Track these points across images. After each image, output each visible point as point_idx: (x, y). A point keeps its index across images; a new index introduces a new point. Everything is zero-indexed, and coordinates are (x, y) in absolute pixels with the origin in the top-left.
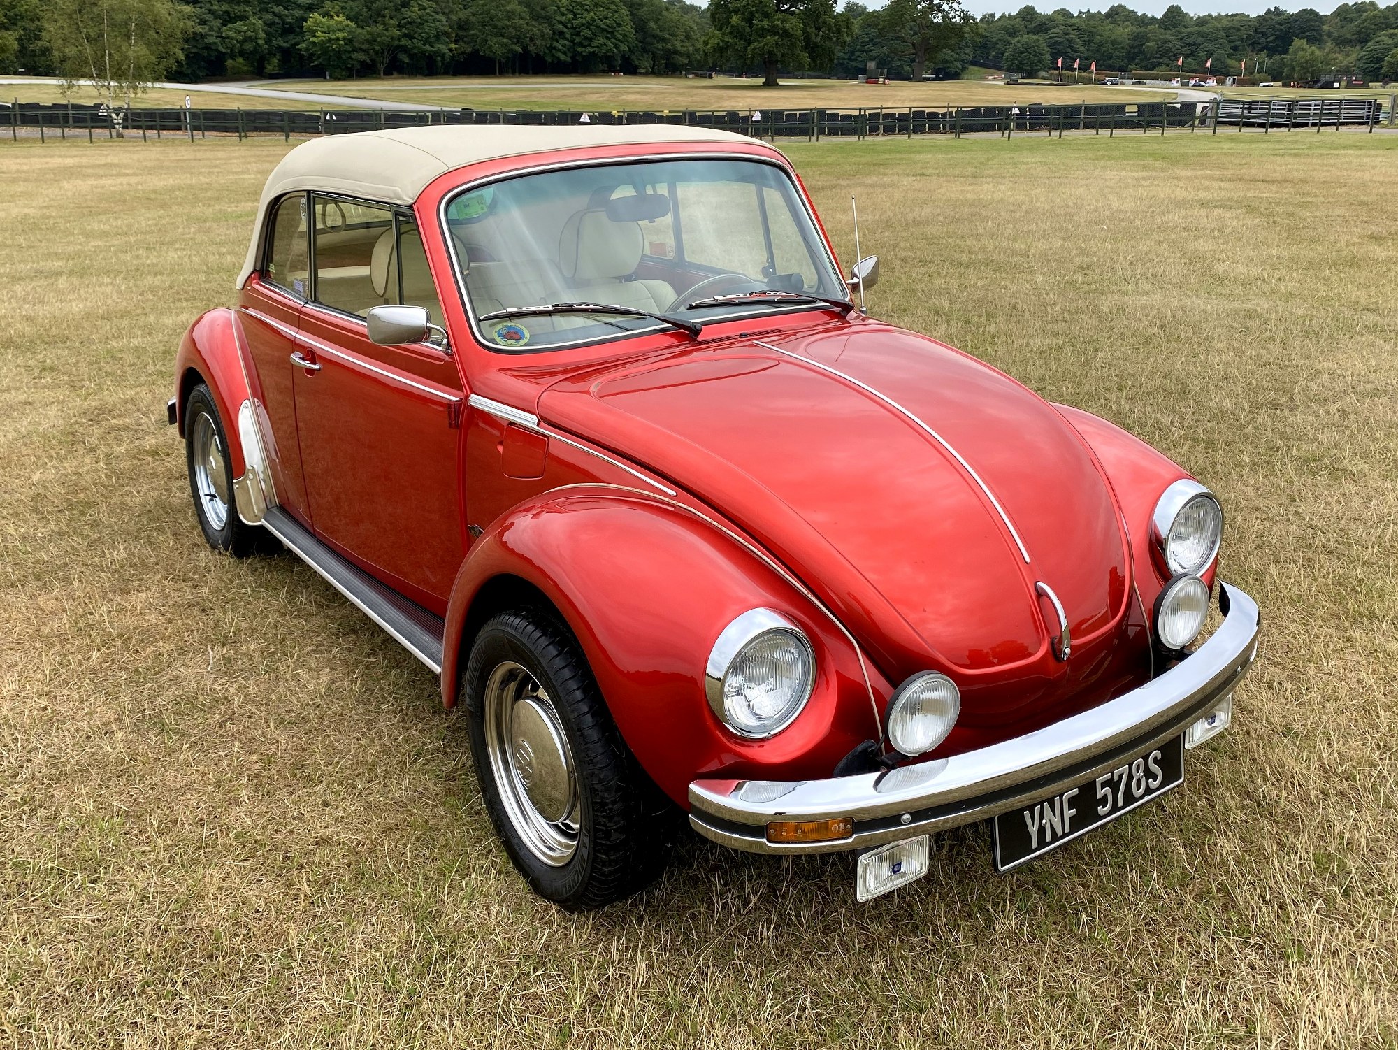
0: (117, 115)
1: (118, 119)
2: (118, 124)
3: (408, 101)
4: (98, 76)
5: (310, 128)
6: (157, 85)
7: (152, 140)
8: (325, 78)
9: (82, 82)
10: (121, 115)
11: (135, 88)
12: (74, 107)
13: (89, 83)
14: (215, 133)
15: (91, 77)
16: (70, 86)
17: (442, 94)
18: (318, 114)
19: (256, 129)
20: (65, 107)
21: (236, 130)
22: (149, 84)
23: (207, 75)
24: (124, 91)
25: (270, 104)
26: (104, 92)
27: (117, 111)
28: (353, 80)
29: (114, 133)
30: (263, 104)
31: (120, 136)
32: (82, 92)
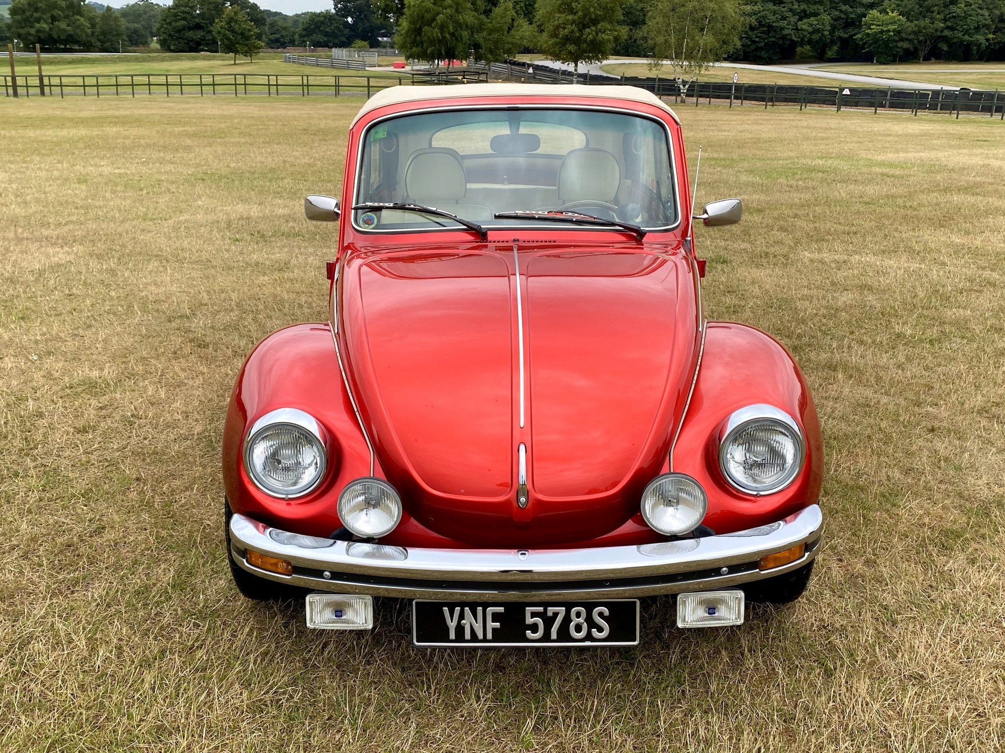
0: (684, 86)
1: (684, 90)
2: (683, 93)
3: (930, 82)
4: (676, 58)
5: (829, 101)
6: (717, 64)
7: (703, 104)
8: (873, 62)
9: (664, 62)
10: (687, 87)
11: (700, 67)
12: (661, 80)
13: (669, 62)
14: (754, 102)
15: (672, 59)
16: (656, 65)
17: (969, 77)
18: (837, 90)
19: (786, 100)
20: (654, 79)
21: (763, 100)
22: (711, 64)
23: (780, 59)
24: (693, 68)
25: (811, 82)
26: (678, 69)
27: (684, 83)
28: (895, 64)
29: (679, 99)
30: (806, 81)
31: (683, 101)
32: (663, 69)
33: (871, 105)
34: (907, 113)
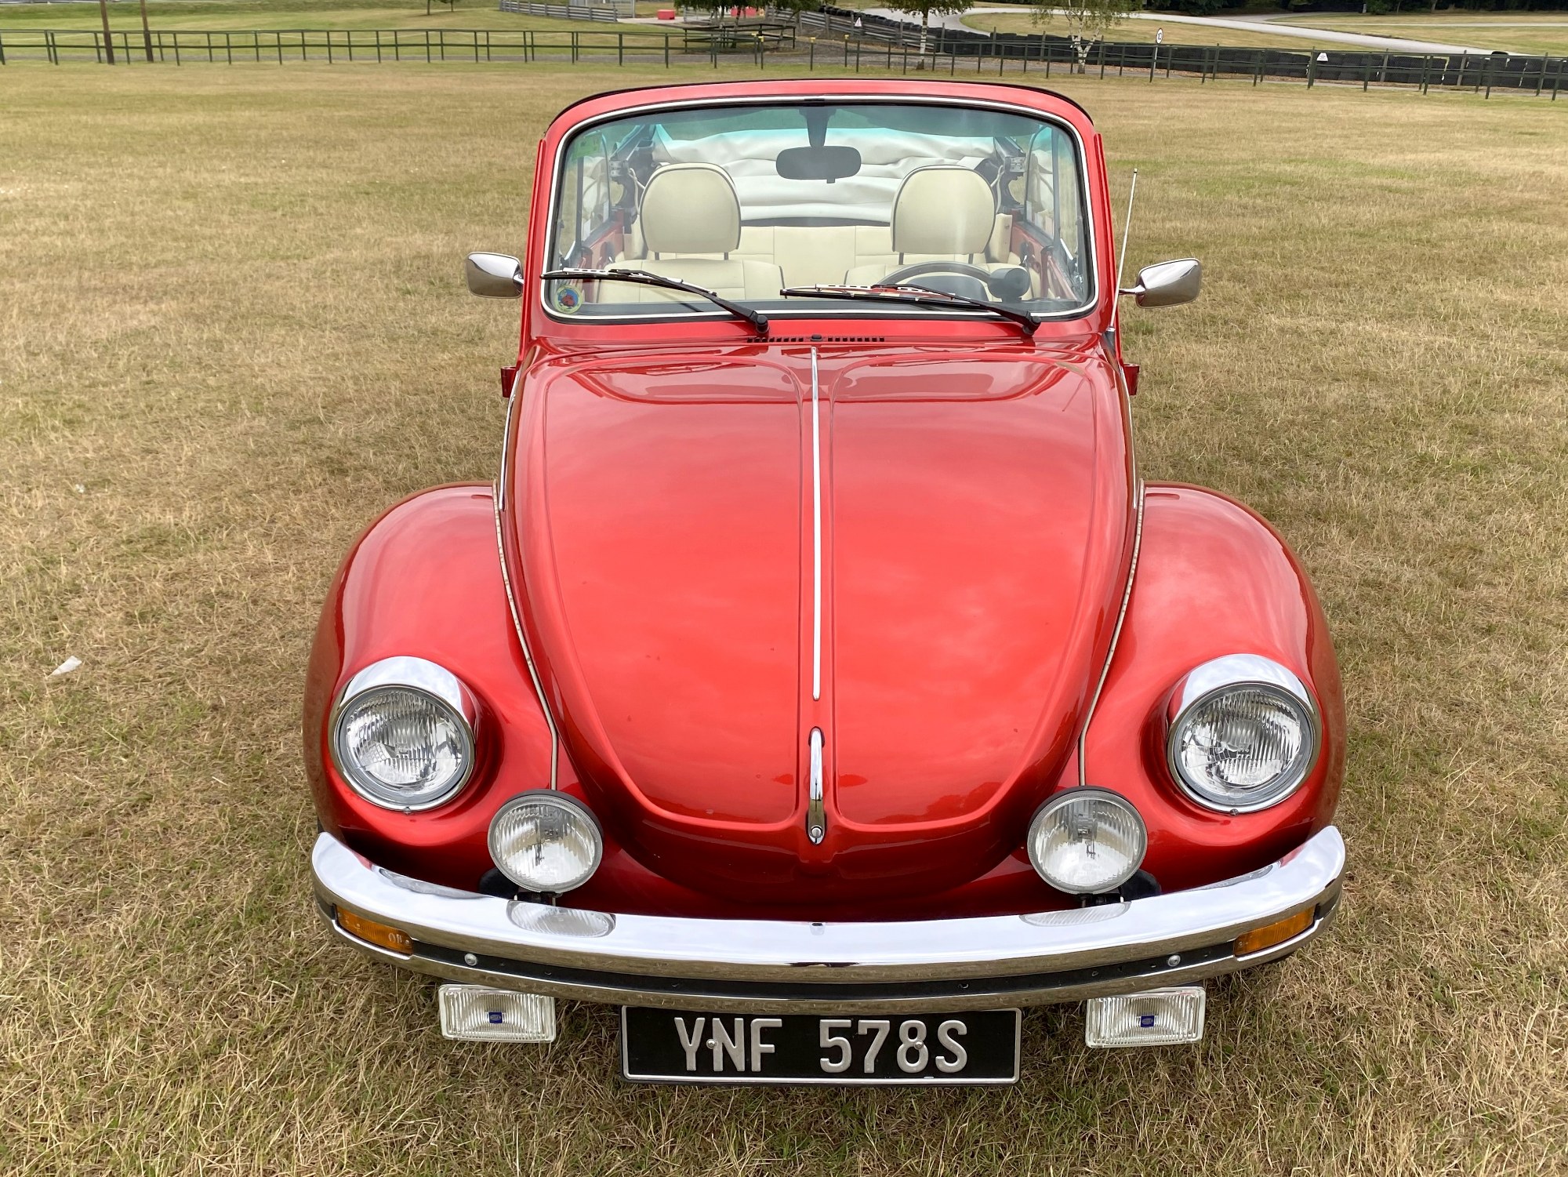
0: (1084, 48)
1: (1083, 53)
2: (1082, 58)
3: (1445, 42)
4: (1073, 6)
5: (1296, 71)
6: (1133, 15)
7: (1111, 76)
8: (1361, 12)
9: (1056, 12)
10: (1087, 49)
11: (1108, 19)
12: (1050, 38)
13: (1062, 12)
14: (1186, 73)
15: (1066, 7)
16: (1043, 16)
17: (1502, 34)
18: (1308, 54)
19: (1233, 70)
20: (1040, 38)
21: (1198, 69)
22: (1124, 15)
23: (1224, 6)
24: (1097, 21)
25: (1270, 42)
26: (1075, 22)
27: (1084, 43)
28: (1395, 15)
29: (1076, 67)
30: (1263, 41)
31: (1081, 71)
32: (1054, 22)
33: (1358, 77)
34: (1411, 90)
